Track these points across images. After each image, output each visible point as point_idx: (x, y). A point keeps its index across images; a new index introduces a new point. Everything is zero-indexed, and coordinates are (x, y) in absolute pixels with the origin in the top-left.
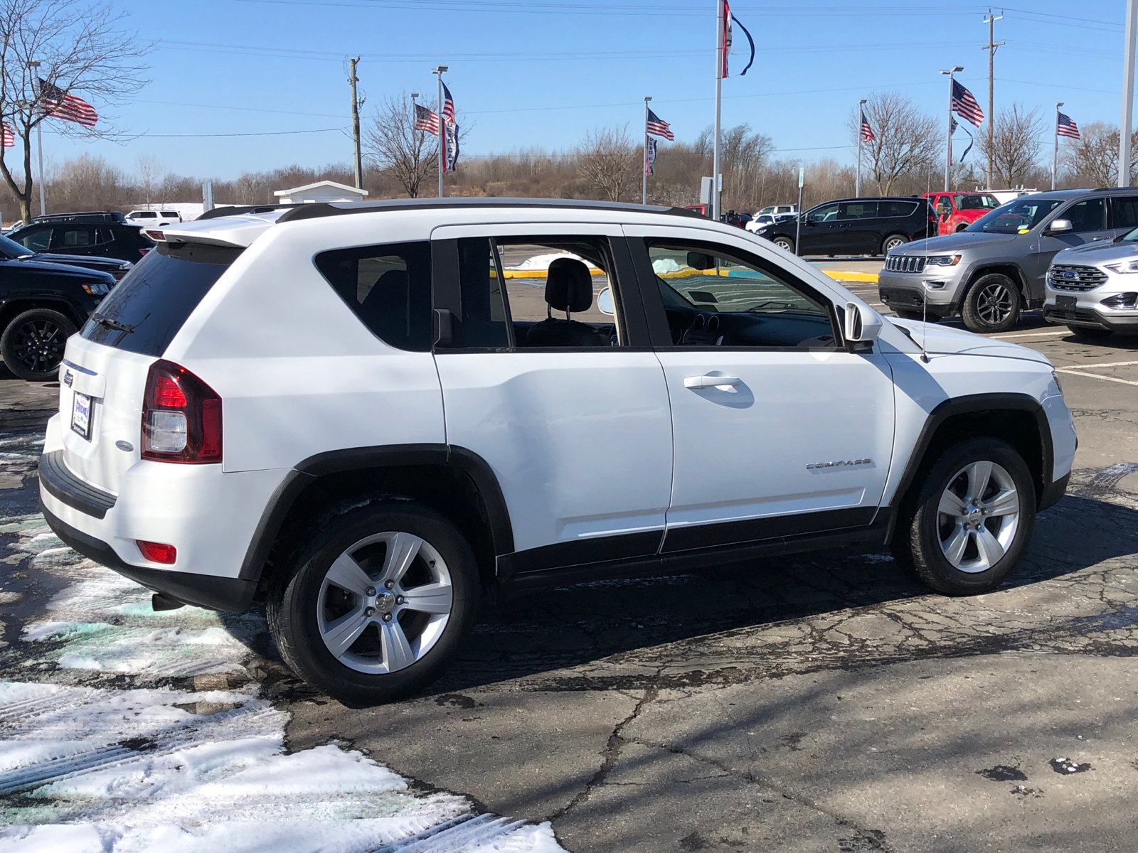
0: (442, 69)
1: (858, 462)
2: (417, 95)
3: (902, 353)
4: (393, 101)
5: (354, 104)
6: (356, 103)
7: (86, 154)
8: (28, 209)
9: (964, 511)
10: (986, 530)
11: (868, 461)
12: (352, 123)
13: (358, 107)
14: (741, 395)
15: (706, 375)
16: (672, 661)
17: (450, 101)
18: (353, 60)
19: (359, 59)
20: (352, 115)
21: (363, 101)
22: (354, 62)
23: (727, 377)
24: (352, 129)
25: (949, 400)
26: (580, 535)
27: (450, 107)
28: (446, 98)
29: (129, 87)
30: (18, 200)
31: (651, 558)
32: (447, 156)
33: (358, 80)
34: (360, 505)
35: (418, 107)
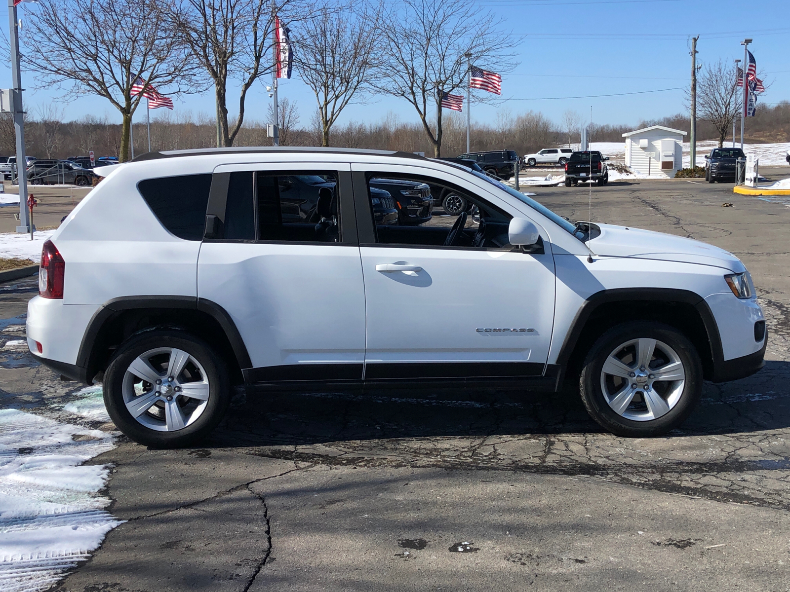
0: (748, 41)
1: (522, 330)
2: (740, 61)
3: (573, 255)
4: (710, 68)
5: (693, 69)
6: (695, 69)
7: (531, 111)
8: (438, 150)
9: (632, 374)
10: (653, 390)
11: (531, 330)
12: (691, 83)
13: (696, 71)
14: (422, 278)
15: (394, 264)
16: (363, 450)
17: (754, 65)
18: (695, 39)
19: (698, 37)
20: (691, 78)
21: (700, 68)
22: (695, 40)
23: (412, 265)
24: (690, 88)
25: (605, 291)
26: (300, 361)
27: (754, 69)
28: (750, 62)
29: (506, 68)
30: (433, 144)
31: (357, 381)
32: (748, 105)
33: (698, 52)
34: (148, 330)
35: (739, 69)
